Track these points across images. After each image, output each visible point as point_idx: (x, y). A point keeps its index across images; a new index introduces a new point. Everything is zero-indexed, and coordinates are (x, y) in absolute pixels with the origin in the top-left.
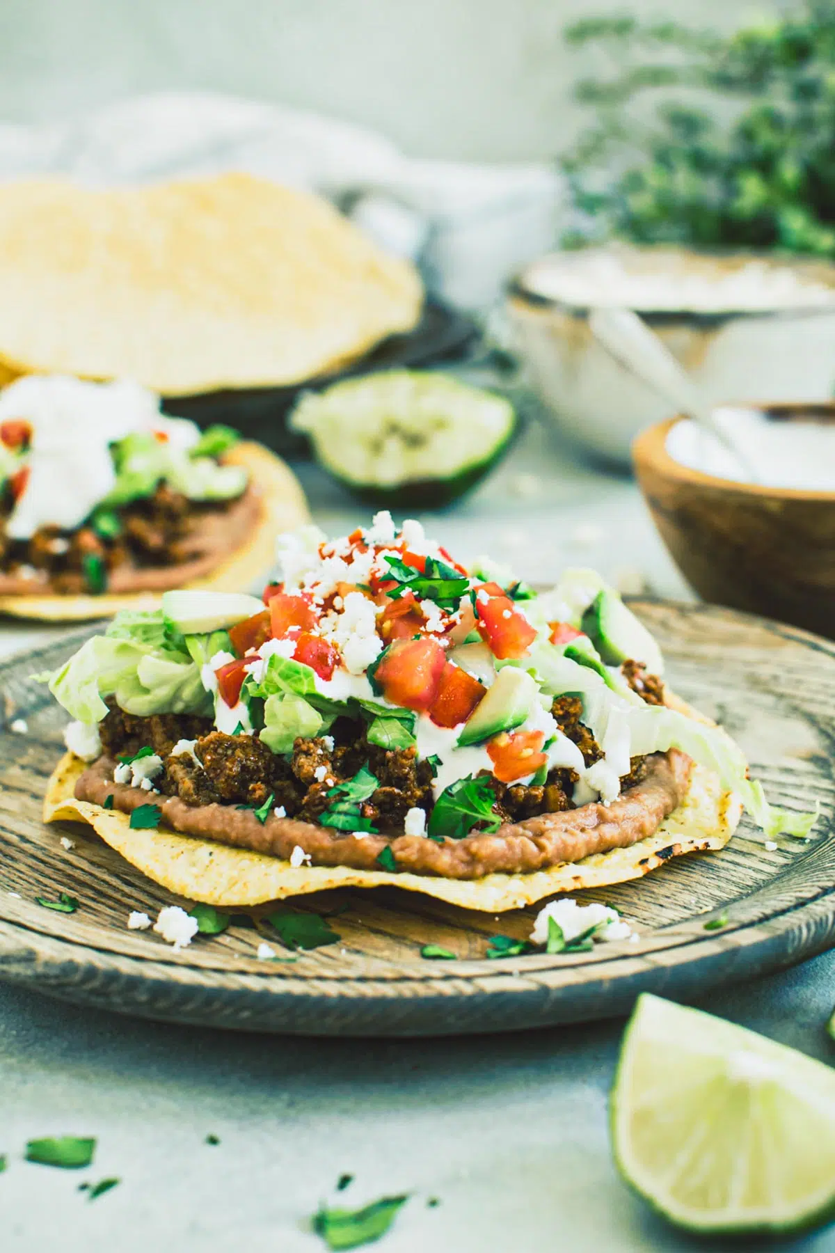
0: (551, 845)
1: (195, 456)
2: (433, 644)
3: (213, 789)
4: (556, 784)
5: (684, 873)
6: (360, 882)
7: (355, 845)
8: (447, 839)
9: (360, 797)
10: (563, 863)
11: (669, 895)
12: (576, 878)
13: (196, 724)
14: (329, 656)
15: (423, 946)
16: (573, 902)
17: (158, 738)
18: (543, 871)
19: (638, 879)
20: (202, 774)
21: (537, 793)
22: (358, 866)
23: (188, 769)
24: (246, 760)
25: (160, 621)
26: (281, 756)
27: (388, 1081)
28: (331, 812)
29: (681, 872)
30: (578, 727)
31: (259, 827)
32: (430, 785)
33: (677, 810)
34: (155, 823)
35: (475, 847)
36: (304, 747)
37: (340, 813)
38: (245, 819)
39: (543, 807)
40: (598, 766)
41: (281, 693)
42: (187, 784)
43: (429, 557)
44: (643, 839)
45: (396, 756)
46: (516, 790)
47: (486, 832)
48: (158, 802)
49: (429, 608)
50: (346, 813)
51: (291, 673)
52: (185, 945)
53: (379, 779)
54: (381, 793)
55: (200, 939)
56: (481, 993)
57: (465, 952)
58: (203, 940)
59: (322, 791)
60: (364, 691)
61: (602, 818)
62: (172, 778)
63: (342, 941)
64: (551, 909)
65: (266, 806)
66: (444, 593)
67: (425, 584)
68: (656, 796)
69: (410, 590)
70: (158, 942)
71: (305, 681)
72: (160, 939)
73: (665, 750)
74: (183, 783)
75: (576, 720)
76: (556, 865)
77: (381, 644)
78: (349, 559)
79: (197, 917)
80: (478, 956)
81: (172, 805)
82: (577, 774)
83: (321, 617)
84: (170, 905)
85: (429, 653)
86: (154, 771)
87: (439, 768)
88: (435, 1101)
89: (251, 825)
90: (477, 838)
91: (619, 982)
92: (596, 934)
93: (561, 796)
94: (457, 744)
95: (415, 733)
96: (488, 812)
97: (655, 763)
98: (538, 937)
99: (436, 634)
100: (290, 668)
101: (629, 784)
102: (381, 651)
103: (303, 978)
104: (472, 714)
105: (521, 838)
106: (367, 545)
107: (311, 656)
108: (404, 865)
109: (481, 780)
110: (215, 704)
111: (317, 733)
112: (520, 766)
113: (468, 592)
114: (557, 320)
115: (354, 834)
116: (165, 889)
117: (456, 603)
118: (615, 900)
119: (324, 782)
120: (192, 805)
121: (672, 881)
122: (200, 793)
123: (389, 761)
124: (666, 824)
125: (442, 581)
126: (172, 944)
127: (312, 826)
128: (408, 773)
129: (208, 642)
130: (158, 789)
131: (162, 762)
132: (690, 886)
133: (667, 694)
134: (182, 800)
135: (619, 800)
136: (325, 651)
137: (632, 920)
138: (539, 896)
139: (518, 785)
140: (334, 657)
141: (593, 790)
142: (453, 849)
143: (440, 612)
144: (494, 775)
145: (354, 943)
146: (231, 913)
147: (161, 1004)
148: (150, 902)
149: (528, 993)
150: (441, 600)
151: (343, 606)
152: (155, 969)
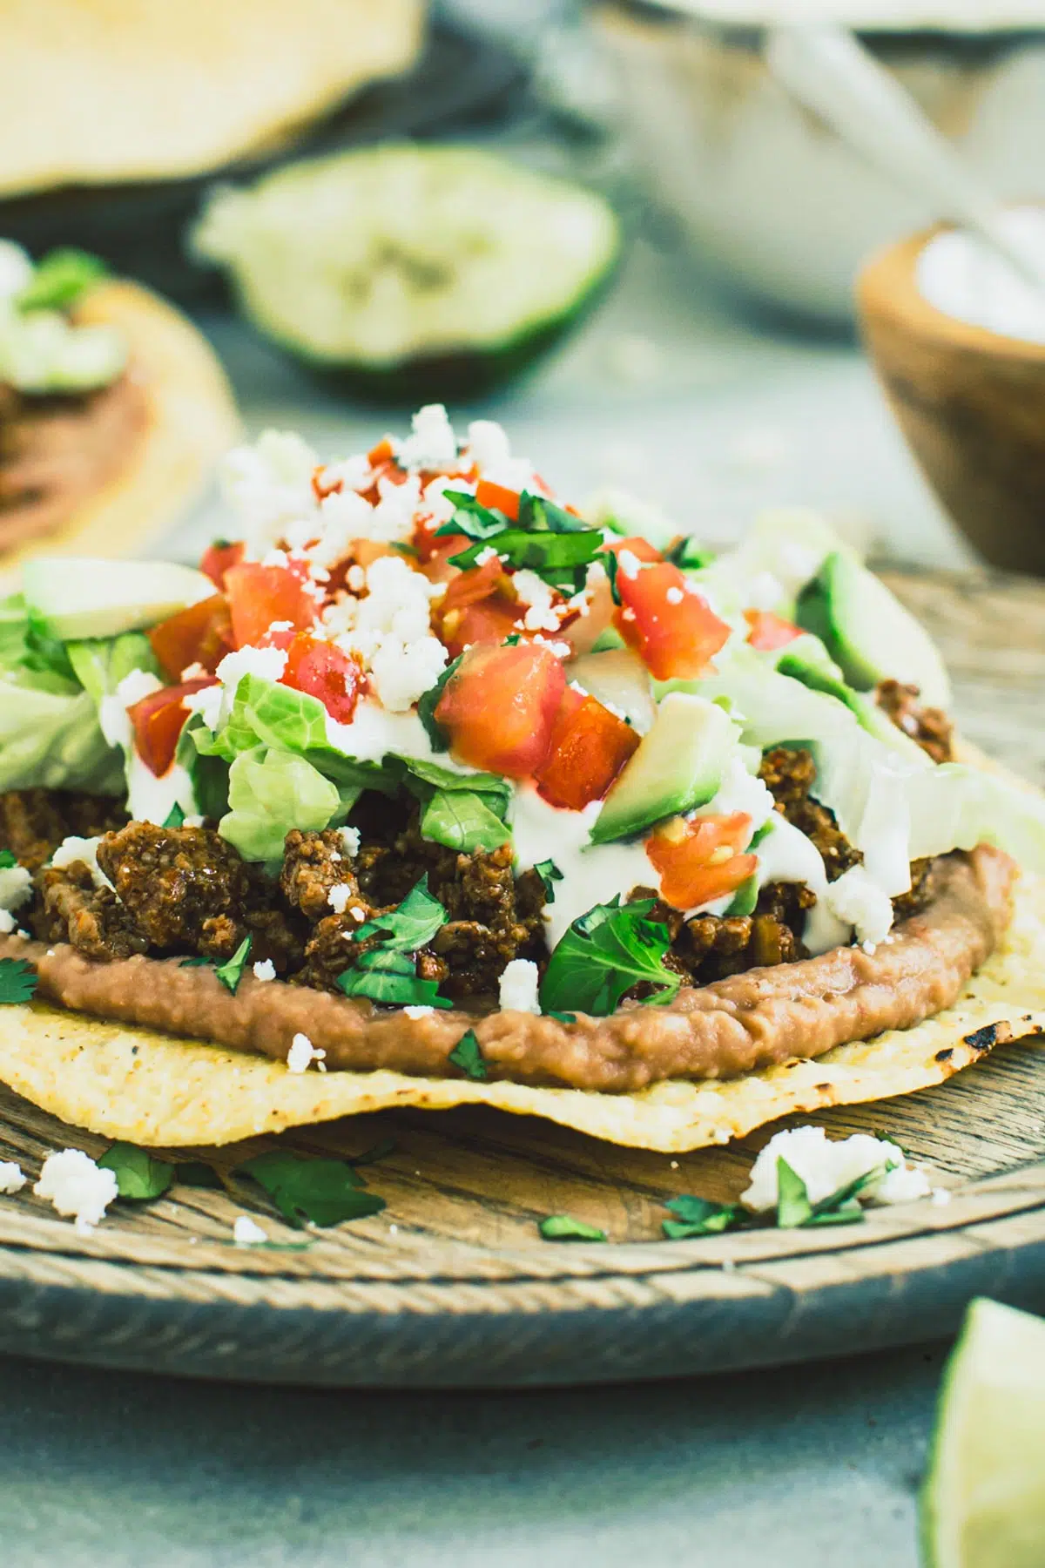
0: (772, 1027)
1: (29, 307)
2: (543, 653)
3: (135, 929)
4: (772, 912)
5: (1017, 1076)
6: (425, 1099)
7: (409, 1031)
8: (581, 1016)
9: (412, 941)
10: (794, 1060)
11: (990, 1118)
12: (823, 1087)
13: (88, 808)
14: (347, 676)
15: (541, 1218)
16: (820, 1131)
17: (19, 834)
18: (758, 1076)
19: (934, 1088)
20: (112, 902)
21: (739, 930)
22: (413, 1069)
23: (86, 892)
24: (196, 873)
25: (19, 615)
26: (258, 864)
27: (486, 1470)
28: (362, 970)
29: (1007, 1073)
30: (808, 806)
31: (226, 997)
32: (541, 917)
33: (994, 956)
34: (27, 994)
35: (632, 1030)
36: (306, 849)
37: (377, 971)
38: (198, 985)
39: (751, 957)
40: (851, 878)
41: (259, 748)
42: (86, 920)
43: (525, 492)
44: (937, 1012)
45: (475, 863)
46: (701, 926)
47: (652, 1004)
48: (31, 954)
49: (527, 585)
50: (389, 971)
51: (283, 710)
52: (95, 1221)
53: (446, 905)
54: (449, 932)
55: (122, 1208)
56: (668, 1302)
57: (621, 1228)
58: (125, 1212)
59: (343, 930)
60: (413, 743)
61: (862, 975)
62: (54, 909)
63: (390, 1211)
64: (781, 1143)
65: (238, 958)
66: (558, 558)
67: (521, 540)
68: (957, 932)
69: (494, 552)
70: (42, 1216)
71: (308, 725)
72: (47, 1210)
73: (967, 846)
74: (78, 918)
75: (803, 793)
76: (781, 1063)
77: (444, 653)
78: (373, 496)
79: (112, 1168)
80: (646, 1234)
81: (54, 959)
82: (811, 894)
83: (325, 605)
84: (60, 1148)
85: (535, 669)
86: (16, 897)
87: (557, 886)
88: (577, 1507)
89: (211, 995)
90: (635, 1015)
91: (921, 1279)
92: (864, 1192)
93: (783, 934)
94: (590, 840)
95: (509, 819)
96: (656, 966)
97: (948, 872)
98: (757, 1197)
99: (545, 633)
100: (278, 702)
101: (907, 910)
102: (444, 668)
103: (331, 1280)
104: (616, 782)
105: (716, 1014)
106: (404, 471)
107: (315, 679)
108: (500, 1067)
109: (639, 906)
110: (126, 769)
111: (328, 821)
112: (711, 879)
113: (600, 556)
114: (692, 49)
115: (407, 1009)
116: (53, 1119)
117: (579, 576)
118: (892, 1129)
119: (347, 913)
120: (95, 958)
121: (993, 1091)
122: (110, 936)
123: (462, 874)
124: (975, 986)
125: (554, 536)
126: (71, 1219)
127: (325, 997)
128: (499, 896)
129: (110, 657)
130: (27, 931)
131: (31, 879)
132: (1028, 1100)
133: (957, 744)
134: (78, 950)
135: (890, 940)
136: (339, 667)
137: (928, 1165)
138: (756, 1122)
139: (703, 915)
140: (357, 679)
141: (843, 923)
142: (591, 1035)
143: (550, 593)
144: (662, 896)
145: (412, 1213)
146: (174, 1160)
147: (66, 1332)
148: (20, 1142)
149: (754, 1302)
150: (552, 570)
151: (365, 583)
152: (48, 1267)
